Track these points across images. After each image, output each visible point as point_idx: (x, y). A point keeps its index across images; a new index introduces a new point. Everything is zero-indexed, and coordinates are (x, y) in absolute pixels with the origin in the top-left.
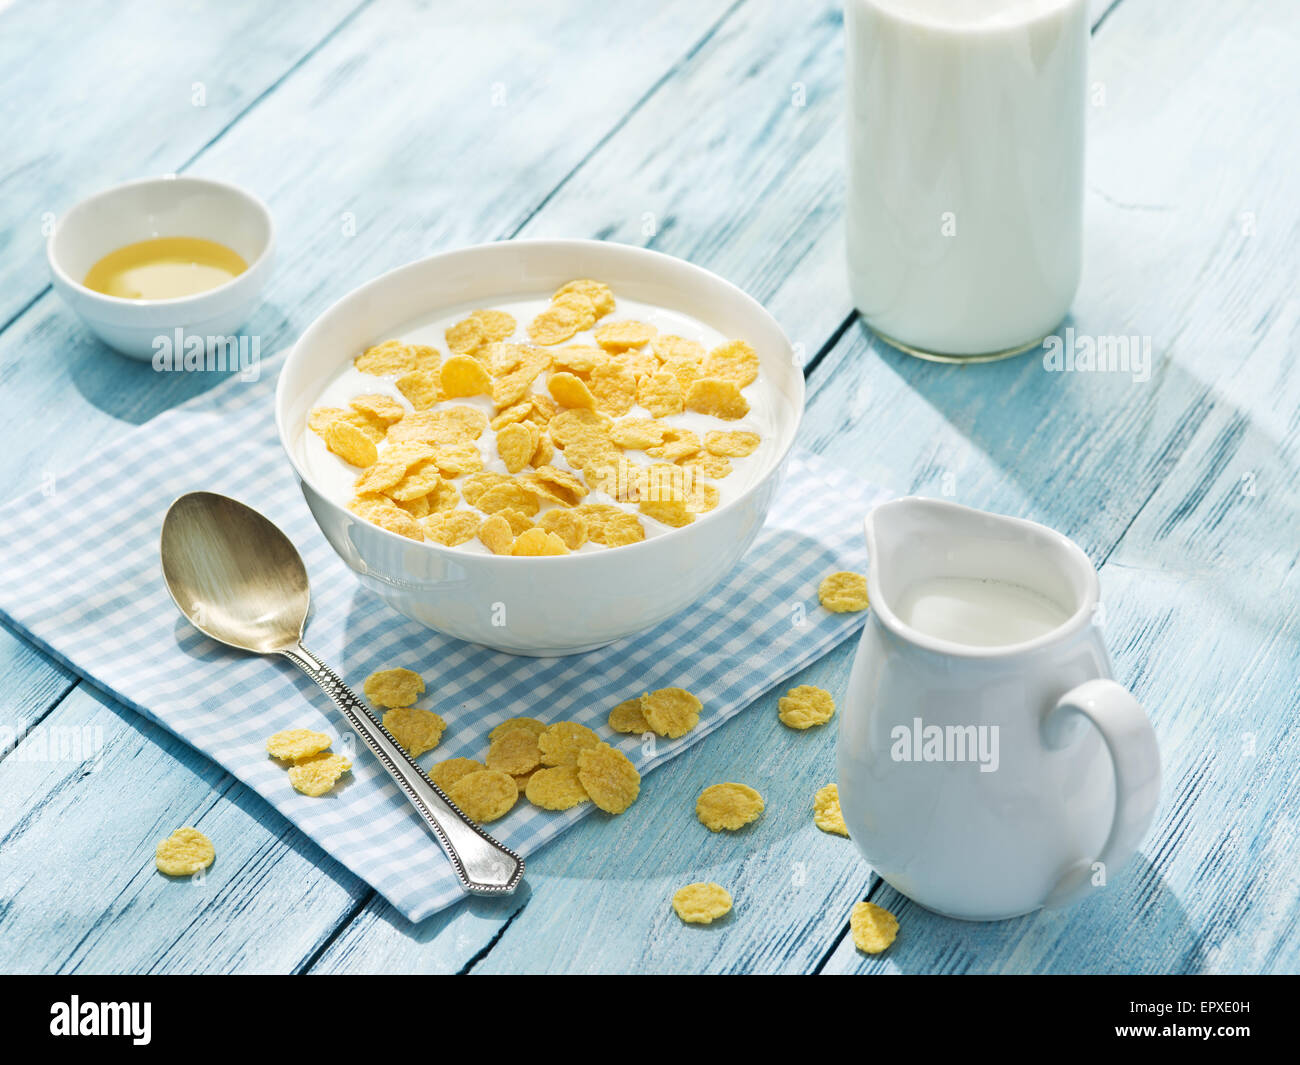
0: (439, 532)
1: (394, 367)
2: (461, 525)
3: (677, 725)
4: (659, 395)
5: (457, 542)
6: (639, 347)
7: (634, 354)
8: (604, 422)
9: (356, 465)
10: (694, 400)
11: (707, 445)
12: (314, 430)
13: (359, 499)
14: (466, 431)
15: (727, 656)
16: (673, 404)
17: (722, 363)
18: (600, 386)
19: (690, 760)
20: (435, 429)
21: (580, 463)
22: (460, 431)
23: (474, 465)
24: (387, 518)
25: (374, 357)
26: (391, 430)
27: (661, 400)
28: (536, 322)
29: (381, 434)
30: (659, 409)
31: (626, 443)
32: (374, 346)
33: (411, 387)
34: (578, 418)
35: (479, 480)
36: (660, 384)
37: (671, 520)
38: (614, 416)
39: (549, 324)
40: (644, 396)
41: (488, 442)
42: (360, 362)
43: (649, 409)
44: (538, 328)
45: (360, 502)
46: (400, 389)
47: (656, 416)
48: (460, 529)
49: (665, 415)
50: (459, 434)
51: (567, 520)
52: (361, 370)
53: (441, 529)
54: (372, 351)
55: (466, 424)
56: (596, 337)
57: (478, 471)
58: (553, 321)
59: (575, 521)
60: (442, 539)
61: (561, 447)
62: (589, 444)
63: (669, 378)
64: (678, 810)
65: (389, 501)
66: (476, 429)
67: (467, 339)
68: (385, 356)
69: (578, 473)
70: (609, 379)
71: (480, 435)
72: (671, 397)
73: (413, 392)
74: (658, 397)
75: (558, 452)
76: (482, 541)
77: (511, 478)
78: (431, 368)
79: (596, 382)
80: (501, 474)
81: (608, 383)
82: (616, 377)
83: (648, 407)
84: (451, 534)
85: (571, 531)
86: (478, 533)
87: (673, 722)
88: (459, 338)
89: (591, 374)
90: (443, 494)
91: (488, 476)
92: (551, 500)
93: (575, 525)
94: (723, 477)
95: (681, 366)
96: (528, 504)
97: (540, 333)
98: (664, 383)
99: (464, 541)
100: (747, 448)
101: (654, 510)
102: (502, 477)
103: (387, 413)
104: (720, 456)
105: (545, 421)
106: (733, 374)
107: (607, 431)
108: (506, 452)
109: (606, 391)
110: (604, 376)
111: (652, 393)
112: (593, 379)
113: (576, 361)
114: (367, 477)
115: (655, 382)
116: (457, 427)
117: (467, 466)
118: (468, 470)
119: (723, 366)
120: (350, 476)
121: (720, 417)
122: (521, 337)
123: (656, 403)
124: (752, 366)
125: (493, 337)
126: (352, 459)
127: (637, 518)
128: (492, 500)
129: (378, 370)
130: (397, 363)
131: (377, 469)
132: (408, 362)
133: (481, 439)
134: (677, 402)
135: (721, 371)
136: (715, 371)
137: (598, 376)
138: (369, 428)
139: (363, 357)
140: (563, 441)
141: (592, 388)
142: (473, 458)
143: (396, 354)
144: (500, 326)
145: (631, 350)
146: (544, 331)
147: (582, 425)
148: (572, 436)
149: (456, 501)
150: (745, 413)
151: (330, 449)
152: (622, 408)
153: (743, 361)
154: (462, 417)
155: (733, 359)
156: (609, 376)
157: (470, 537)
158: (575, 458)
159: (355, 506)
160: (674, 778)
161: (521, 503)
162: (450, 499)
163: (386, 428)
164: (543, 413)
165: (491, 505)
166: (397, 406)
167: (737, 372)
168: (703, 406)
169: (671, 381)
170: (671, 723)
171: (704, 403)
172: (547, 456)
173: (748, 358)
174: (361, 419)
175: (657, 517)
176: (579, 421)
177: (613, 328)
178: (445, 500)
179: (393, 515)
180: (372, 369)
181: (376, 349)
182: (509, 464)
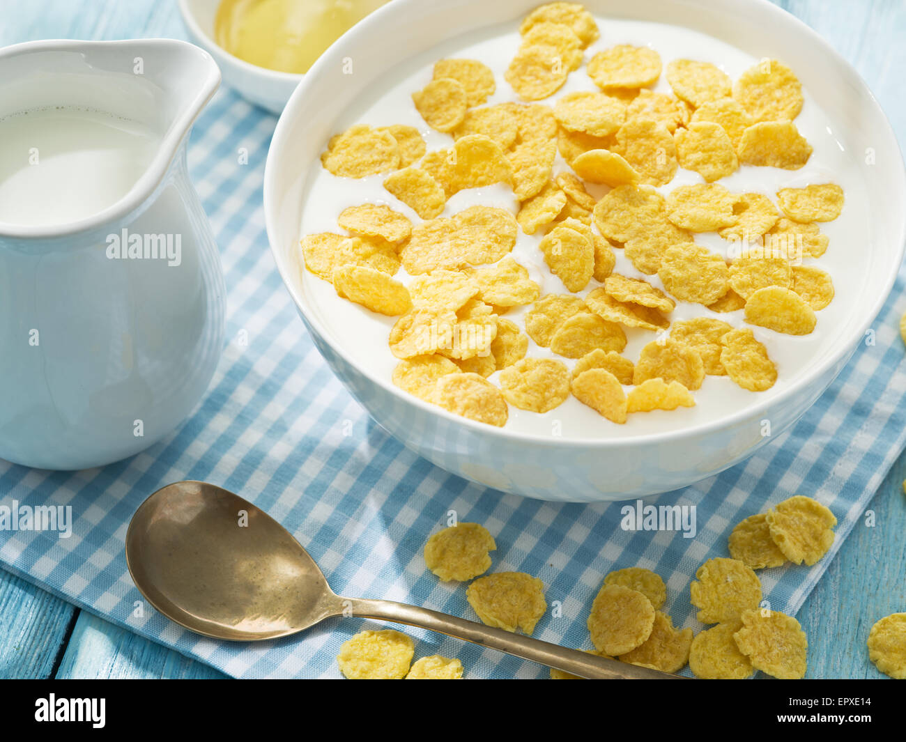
0: (524, 396)
1: (374, 163)
2: (546, 381)
3: (812, 549)
4: (704, 151)
5: (549, 406)
6: (651, 85)
7: (649, 96)
8: (651, 197)
9: (382, 313)
10: (748, 153)
11: (786, 211)
12: (314, 272)
13: (407, 363)
14: (496, 241)
15: (827, 440)
16: (726, 162)
17: (756, 91)
18: (632, 149)
19: (832, 585)
20: (457, 246)
21: (651, 265)
22: (489, 243)
23: (529, 292)
24: (460, 393)
25: (344, 152)
26: (407, 254)
27: (710, 157)
28: (513, 68)
29: (394, 262)
30: (710, 169)
31: (694, 227)
32: (337, 136)
33: (405, 189)
34: (624, 201)
35: (541, 310)
36: (704, 138)
37: (789, 327)
38: (657, 185)
39: (530, 68)
40: (686, 155)
41: (527, 252)
42: (329, 161)
43: (696, 170)
44: (519, 75)
45: (409, 367)
46: (391, 191)
47: (710, 180)
48: (548, 387)
49: (719, 177)
50: (489, 247)
51: (672, 353)
52: (334, 173)
53: (525, 391)
54: (339, 143)
55: (492, 231)
56: (592, 76)
57: (535, 298)
58: (536, 64)
59: (682, 352)
60: (530, 405)
61: (617, 244)
62: (650, 234)
63: (713, 129)
64: (846, 658)
65: (448, 363)
66: (507, 237)
67: (447, 110)
68: (358, 149)
69: (654, 280)
70: (642, 141)
71: (514, 243)
72: (722, 154)
73: (410, 194)
74: (705, 155)
75: (619, 253)
76: (580, 399)
77: (574, 300)
78: (418, 156)
79: (626, 145)
80: (563, 297)
81: (640, 145)
82: (649, 137)
83: (695, 167)
84: (539, 395)
85: (681, 366)
86: (571, 389)
87: (807, 545)
88: (436, 107)
89: (617, 136)
90: (506, 338)
91: (549, 303)
92: (641, 327)
93: (683, 358)
94: (823, 253)
95: (720, 110)
96: (612, 335)
97: (523, 81)
98: (710, 136)
99: (559, 404)
100: (832, 207)
101: (768, 319)
102: (565, 301)
103: (393, 233)
104: (807, 223)
105: (586, 212)
106: (774, 104)
107: (660, 211)
108: (558, 266)
109: (640, 156)
110: (633, 137)
111: (695, 150)
112: (622, 142)
113: (593, 124)
114: (403, 329)
115: (696, 135)
116: (482, 237)
117: (522, 294)
118: (525, 299)
119: (760, 95)
120: (380, 329)
121: (782, 166)
122: (504, 92)
123: (705, 162)
124: (794, 90)
125: (474, 98)
126: (377, 307)
127: (752, 334)
128: (570, 339)
129: (355, 171)
130: (376, 157)
131: (417, 320)
132: (390, 155)
133: (516, 249)
134: (731, 159)
135: (758, 103)
136: (752, 104)
137: (627, 138)
138: (378, 257)
139: (330, 154)
140: (619, 237)
141: (622, 153)
142: (522, 283)
143: (372, 146)
144: (478, 82)
145: (643, 91)
146: (528, 78)
147: (632, 209)
148: (626, 227)
149: (524, 345)
150: (808, 155)
151: (342, 295)
152: (664, 174)
153: (781, 85)
154: (484, 222)
155: (767, 85)
156: (640, 137)
157: (564, 397)
158: (642, 260)
159: (405, 374)
160: (824, 613)
161: (605, 336)
162: (516, 343)
163: (397, 253)
164: (581, 203)
165: (569, 346)
166: (399, 218)
167: (778, 101)
168: (758, 157)
169: (718, 133)
170: (806, 546)
171: (760, 152)
172: (609, 263)
173: (787, 81)
174: (367, 248)
175: (771, 326)
176: (627, 205)
177: (604, 59)
178: (510, 346)
179: (463, 385)
180: (348, 170)
181: (342, 139)
182: (567, 281)
